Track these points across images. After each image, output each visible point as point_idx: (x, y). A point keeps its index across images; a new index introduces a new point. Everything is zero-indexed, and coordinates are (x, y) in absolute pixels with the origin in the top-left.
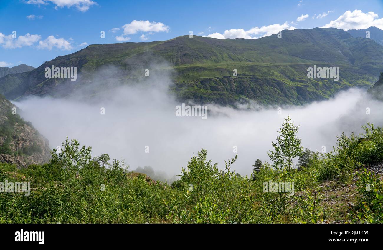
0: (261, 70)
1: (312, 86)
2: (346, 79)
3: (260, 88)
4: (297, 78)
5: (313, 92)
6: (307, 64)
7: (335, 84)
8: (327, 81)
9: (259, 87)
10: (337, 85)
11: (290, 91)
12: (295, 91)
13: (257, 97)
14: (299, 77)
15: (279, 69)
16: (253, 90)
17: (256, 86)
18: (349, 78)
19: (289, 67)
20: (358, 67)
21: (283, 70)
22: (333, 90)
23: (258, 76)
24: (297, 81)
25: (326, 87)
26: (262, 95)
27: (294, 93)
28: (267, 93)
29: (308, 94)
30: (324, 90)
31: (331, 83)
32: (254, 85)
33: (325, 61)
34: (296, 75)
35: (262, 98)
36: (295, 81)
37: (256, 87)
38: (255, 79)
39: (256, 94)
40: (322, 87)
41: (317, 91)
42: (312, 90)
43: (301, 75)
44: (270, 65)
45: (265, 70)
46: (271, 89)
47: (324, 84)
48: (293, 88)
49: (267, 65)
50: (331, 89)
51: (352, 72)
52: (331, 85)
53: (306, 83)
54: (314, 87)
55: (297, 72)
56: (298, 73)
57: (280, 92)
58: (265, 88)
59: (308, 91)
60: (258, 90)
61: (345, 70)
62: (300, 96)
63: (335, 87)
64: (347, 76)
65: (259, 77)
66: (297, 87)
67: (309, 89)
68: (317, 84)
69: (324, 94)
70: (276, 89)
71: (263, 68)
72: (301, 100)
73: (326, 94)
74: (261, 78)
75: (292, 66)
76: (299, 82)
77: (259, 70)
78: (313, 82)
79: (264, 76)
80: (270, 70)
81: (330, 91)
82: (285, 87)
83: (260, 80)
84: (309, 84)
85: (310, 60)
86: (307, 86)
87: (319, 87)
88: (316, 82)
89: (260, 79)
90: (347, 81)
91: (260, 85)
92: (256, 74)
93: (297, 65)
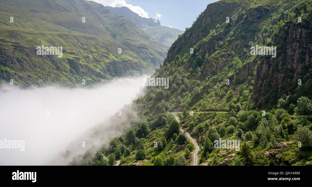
0: (25, 38)
1: (83, 59)
2: (112, 54)
3: (28, 59)
4: (67, 50)
5: (85, 65)
6: (74, 34)
7: (103, 57)
8: (96, 54)
9: (26, 58)
10: (106, 59)
11: (62, 63)
12: (66, 63)
13: (25, 70)
14: (69, 49)
15: (46, 38)
16: (19, 61)
17: (22, 56)
18: (114, 52)
19: (56, 36)
20: (120, 43)
21: (51, 40)
22: (103, 64)
23: (23, 43)
24: (68, 53)
25: (97, 60)
26: (30, 68)
27: (66, 66)
28: (36, 65)
29: (80, 67)
30: (95, 64)
31: (100, 57)
32: (19, 54)
33: (91, 34)
34: (66, 46)
35: (30, 71)
36: (66, 53)
37: (22, 58)
38: (19, 47)
39: (23, 66)
40: (93, 60)
41: (88, 65)
42: (84, 63)
43: (70, 46)
44: (35, 32)
45: (30, 38)
46: (41, 60)
47: (94, 57)
48: (64, 61)
49: (31, 31)
50: (101, 63)
51: (116, 47)
52: (100, 58)
53: (77, 56)
54: (85, 60)
55: (65, 42)
56: (67, 44)
57: (51, 65)
58: (33, 59)
59: (80, 64)
60: (26, 61)
61: (110, 45)
62: (73, 70)
63: (104, 60)
64: (113, 50)
65: (25, 46)
66: (69, 60)
67: (80, 62)
68: (88, 57)
69: (95, 67)
70: (46, 60)
71: (27, 35)
72: (74, 73)
73: (97, 68)
74: (27, 46)
75: (60, 36)
76: (70, 54)
77: (22, 37)
78: (83, 55)
79: (30, 44)
80: (36, 38)
81: (100, 64)
82: (56, 59)
83: (26, 50)
84: (80, 56)
85: (76, 32)
86: (79, 59)
87: (90, 60)
88: (87, 54)
89: (26, 48)
90: (113, 55)
91: (28, 55)
92: (20, 41)
93: (65, 35)
